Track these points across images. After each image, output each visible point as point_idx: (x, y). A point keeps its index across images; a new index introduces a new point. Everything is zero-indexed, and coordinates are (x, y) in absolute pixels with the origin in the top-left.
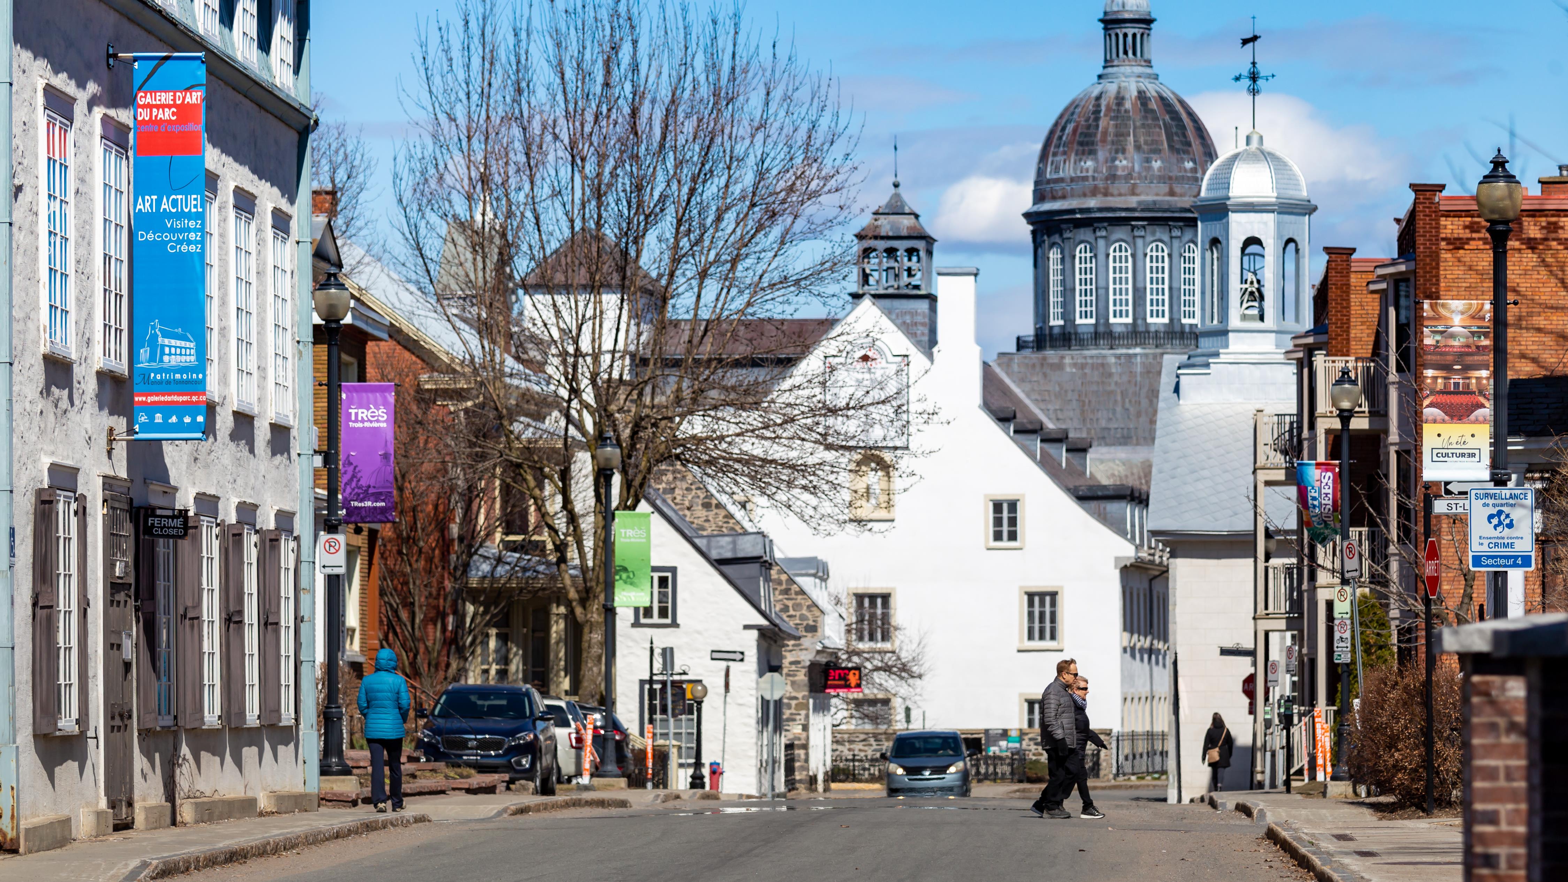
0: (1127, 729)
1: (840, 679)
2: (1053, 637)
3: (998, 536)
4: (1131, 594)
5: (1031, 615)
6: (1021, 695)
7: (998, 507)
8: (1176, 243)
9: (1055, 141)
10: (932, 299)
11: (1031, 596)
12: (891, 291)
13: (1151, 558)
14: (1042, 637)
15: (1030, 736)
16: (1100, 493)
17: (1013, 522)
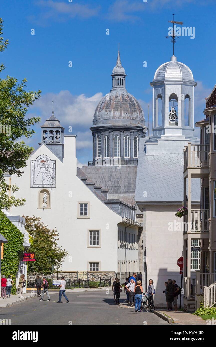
0: (119, 271)
1: (28, 256)
2: (98, 244)
3: (81, 214)
4: (121, 231)
5: (91, 237)
6: (88, 261)
7: (81, 205)
8: (132, 136)
9: (99, 108)
10: (63, 145)
11: (91, 232)
12: (51, 143)
13: (127, 221)
14: (94, 244)
15: (91, 273)
16: (111, 202)
17: (86, 210)
